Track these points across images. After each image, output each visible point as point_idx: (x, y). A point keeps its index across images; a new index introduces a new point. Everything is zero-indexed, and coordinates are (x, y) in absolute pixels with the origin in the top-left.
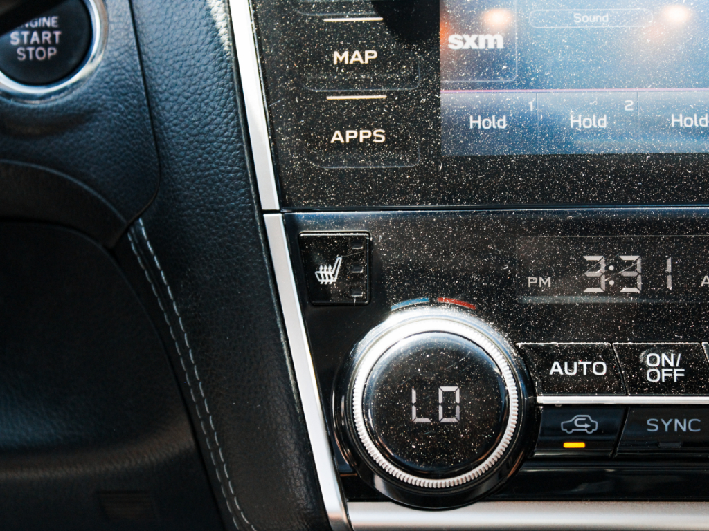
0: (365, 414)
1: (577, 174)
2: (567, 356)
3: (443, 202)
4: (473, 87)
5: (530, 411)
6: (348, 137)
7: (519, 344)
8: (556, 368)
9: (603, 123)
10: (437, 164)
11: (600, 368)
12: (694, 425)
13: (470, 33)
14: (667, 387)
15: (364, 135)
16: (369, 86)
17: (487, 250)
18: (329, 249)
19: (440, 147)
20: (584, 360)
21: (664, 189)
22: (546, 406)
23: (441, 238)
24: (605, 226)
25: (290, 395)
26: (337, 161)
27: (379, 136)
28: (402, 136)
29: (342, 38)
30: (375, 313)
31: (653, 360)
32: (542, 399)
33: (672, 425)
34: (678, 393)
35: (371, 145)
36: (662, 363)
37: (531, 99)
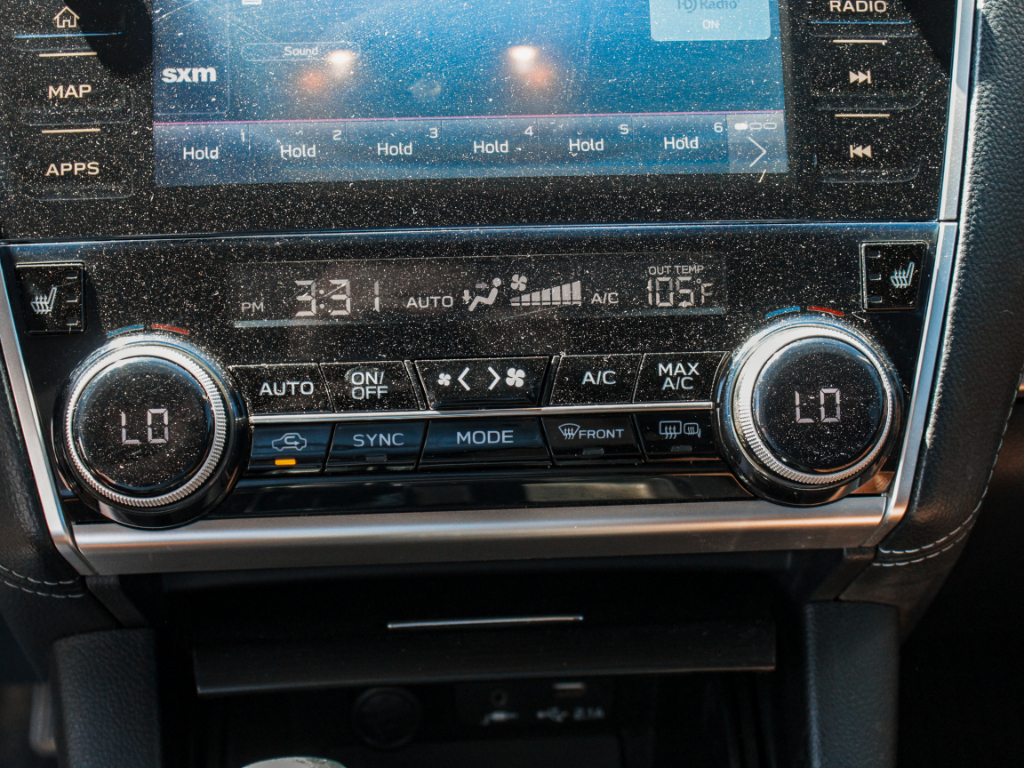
0: (75, 439)
1: (284, 202)
2: (274, 377)
3: (155, 231)
4: (183, 119)
6: (63, 170)
7: (230, 367)
8: (265, 389)
9: (312, 152)
10: (149, 194)
11: (307, 388)
12: (398, 439)
13: (184, 66)
14: (372, 403)
15: (78, 168)
16: (83, 120)
17: (198, 277)
18: (45, 279)
19: (152, 178)
20: (291, 380)
21: (367, 215)
22: (258, 425)
23: (153, 266)
24: (311, 252)
25: (10, 423)
26: (51, 194)
27: (93, 167)
28: (114, 167)
29: (55, 73)
30: (92, 338)
31: (358, 378)
32: (253, 419)
33: (377, 439)
34: (382, 408)
35: (85, 178)
36: (366, 381)
37: (243, 130)
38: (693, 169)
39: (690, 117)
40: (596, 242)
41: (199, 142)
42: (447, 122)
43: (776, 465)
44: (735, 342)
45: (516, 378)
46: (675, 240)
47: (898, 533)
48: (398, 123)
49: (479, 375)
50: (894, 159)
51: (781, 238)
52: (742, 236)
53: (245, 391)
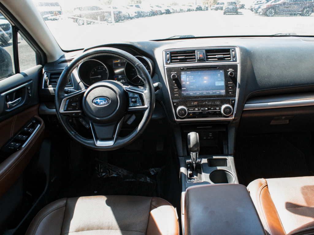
0: (177, 113)
1: (191, 97)
2: (190, 109)
3: (182, 99)
5: (188, 113)
7: (188, 108)
9: (192, 94)
11: (193, 110)
12: (199, 113)
13: (184, 88)
14: (197, 111)
16: (177, 92)
17: (185, 102)
18: (175, 103)
19: (182, 96)
21: (196, 98)
23: (182, 102)
24: (193, 100)
26: (175, 97)
28: (179, 95)
29: (175, 89)
30: (177, 107)
33: (197, 113)
35: (177, 96)
36: (197, 109)
37: (188, 92)
38: (219, 94)
39: (218, 91)
40: (212, 99)
41: (185, 93)
42: (202, 92)
43: (224, 114)
44: (222, 106)
45: (207, 109)
46: (217, 99)
47: (234, 120)
48: (198, 92)
49: (204, 109)
50: (233, 93)
51: (225, 99)
52: (222, 99)
53: (188, 110)
